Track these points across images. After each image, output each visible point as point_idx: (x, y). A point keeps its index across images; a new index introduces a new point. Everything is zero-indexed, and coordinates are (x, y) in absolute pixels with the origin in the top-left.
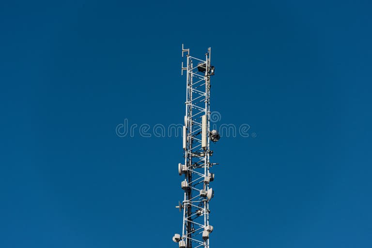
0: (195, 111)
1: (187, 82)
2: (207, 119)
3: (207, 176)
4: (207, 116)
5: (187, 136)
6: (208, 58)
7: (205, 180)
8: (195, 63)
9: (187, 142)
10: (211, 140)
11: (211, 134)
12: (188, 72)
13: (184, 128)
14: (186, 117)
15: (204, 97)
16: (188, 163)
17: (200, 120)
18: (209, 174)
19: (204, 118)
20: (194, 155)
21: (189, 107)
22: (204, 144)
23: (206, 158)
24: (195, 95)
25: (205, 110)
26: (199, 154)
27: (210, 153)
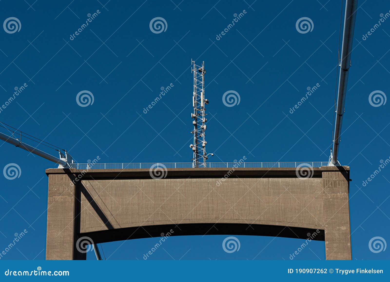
0: (198, 90)
1: (194, 76)
2: (203, 94)
3: (204, 119)
4: (203, 93)
5: (195, 101)
6: (203, 66)
7: (203, 121)
8: (198, 68)
9: (195, 104)
10: (205, 104)
11: (205, 101)
12: (194, 72)
13: (193, 97)
14: (194, 92)
15: (202, 84)
16: (195, 113)
17: (200, 95)
18: (205, 119)
19: (202, 93)
20: (198, 110)
21: (195, 88)
22: (202, 105)
23: (203, 111)
24: (198, 83)
25: (202, 90)
26: (200, 109)
27: (205, 109)
